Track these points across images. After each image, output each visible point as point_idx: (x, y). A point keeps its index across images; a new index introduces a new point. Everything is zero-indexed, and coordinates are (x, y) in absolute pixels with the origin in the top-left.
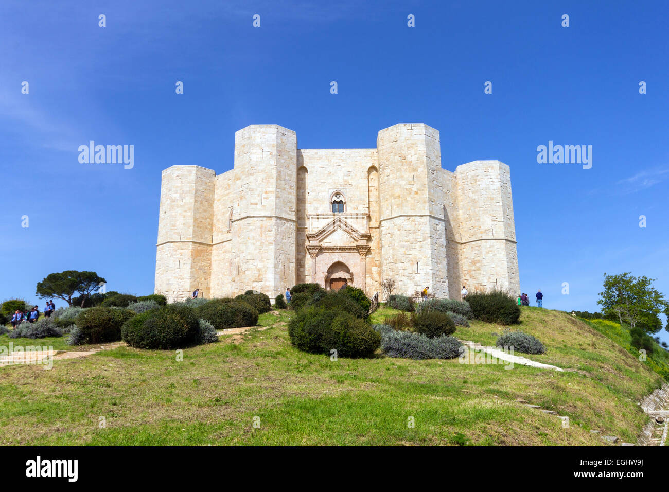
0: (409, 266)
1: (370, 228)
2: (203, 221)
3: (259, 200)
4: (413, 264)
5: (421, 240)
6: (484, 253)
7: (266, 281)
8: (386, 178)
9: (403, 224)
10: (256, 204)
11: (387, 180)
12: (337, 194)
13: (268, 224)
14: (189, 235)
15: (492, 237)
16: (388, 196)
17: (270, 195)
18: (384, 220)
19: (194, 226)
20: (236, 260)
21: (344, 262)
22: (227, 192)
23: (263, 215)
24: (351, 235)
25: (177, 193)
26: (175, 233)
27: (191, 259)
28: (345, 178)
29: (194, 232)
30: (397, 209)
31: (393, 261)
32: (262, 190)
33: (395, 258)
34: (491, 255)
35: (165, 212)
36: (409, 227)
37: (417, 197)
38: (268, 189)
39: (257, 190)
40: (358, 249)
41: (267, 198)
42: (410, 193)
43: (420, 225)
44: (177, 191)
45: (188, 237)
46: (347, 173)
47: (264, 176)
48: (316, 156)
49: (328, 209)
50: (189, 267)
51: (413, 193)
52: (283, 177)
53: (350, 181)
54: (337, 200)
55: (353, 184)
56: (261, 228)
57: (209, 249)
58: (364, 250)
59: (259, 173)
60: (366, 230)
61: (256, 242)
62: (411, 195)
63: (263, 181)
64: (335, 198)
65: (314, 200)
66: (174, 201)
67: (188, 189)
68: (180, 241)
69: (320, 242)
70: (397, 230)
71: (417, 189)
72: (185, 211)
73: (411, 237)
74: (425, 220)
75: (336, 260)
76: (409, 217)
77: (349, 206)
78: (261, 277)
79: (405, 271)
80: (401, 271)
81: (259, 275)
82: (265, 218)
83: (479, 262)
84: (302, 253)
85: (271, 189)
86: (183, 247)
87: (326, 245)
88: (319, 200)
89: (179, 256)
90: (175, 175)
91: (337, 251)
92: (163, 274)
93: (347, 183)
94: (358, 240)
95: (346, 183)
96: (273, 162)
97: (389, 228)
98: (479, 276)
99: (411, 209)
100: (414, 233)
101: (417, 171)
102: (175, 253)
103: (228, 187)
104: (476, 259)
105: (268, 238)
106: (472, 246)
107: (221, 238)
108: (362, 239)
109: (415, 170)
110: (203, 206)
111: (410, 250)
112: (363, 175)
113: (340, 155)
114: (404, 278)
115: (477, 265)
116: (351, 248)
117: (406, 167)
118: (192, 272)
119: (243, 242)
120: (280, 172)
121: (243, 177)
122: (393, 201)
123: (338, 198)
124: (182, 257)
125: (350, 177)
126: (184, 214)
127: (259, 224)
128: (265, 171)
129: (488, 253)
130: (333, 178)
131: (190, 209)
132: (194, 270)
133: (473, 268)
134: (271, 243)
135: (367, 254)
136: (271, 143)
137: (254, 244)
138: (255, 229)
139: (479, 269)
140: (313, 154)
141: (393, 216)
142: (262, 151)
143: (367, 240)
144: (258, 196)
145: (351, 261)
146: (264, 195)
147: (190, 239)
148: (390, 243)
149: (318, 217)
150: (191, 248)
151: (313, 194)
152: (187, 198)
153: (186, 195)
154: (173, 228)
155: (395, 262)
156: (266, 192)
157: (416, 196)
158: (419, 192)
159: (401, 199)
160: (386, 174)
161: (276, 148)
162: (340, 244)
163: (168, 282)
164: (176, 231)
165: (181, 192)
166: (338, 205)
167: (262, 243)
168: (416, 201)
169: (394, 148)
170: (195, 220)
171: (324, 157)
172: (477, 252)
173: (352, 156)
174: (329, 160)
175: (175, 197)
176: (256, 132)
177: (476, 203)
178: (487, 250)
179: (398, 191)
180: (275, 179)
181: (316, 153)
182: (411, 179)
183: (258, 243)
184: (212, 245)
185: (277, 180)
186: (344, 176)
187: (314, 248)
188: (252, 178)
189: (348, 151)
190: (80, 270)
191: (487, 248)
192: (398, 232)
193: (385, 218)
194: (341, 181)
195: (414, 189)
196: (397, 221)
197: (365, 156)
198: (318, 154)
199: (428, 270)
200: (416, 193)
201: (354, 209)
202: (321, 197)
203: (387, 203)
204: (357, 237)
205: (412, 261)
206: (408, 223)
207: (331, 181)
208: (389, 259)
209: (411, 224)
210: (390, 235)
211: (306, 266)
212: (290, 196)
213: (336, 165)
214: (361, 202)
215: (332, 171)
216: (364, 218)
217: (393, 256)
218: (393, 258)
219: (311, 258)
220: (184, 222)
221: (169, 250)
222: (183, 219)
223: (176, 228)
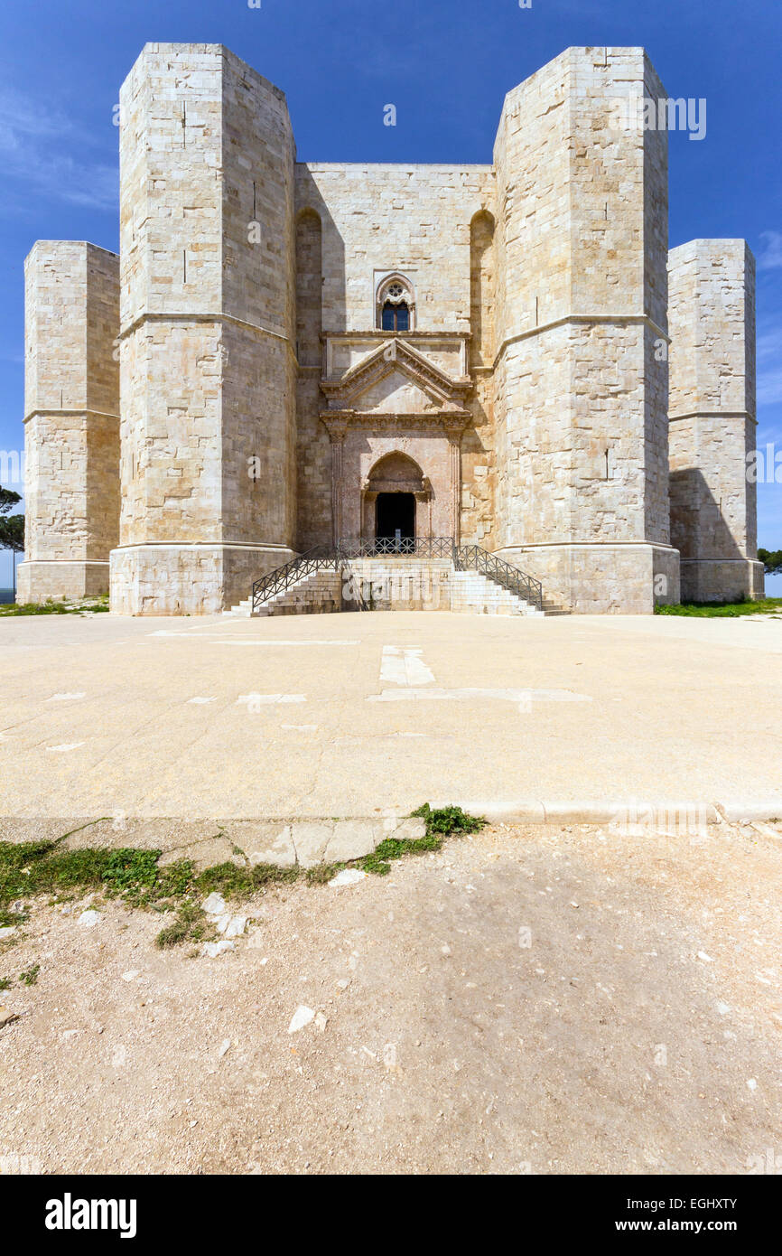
0: (584, 459)
1: (471, 370)
3: (176, 269)
4: (596, 453)
5: (620, 389)
7: (201, 495)
10: (171, 281)
11: (529, 227)
12: (396, 285)
13: (203, 339)
14: (81, 398)
15: (716, 409)
16: (527, 274)
17: (208, 256)
18: (516, 340)
19: (89, 378)
20: (130, 440)
21: (409, 452)
23: (188, 311)
24: (427, 388)
25: (48, 304)
26: (49, 393)
27: (86, 449)
28: (415, 241)
29: (90, 390)
30: (556, 302)
31: (537, 448)
32: (183, 239)
35: (31, 349)
36: (588, 351)
37: (614, 265)
38: (200, 239)
39: (169, 238)
40: (441, 422)
41: (198, 264)
42: (595, 256)
43: (616, 346)
44: (49, 299)
45: (78, 401)
46: (417, 228)
47: (189, 198)
48: (341, 182)
49: (372, 321)
50: (83, 465)
51: (603, 254)
53: (427, 251)
54: (393, 299)
55: (435, 256)
56: (185, 347)
58: (456, 425)
60: (463, 375)
62: (598, 261)
63: (185, 215)
64: (387, 295)
65: (337, 297)
66: (45, 323)
67: (73, 295)
68: (60, 411)
70: (551, 362)
71: (615, 244)
72: (68, 345)
73: (593, 381)
74: (633, 334)
75: (391, 449)
76: (588, 324)
77: (423, 314)
78: (186, 486)
79: (574, 473)
80: (561, 474)
81: (181, 481)
82: (192, 324)
84: (309, 431)
85: (208, 239)
86: (67, 424)
87: (367, 411)
88: (349, 297)
89: (60, 443)
91: (392, 426)
92: (33, 480)
93: (420, 256)
94: (443, 399)
95: (416, 255)
96: (214, 158)
97: (528, 359)
99: (597, 301)
100: (601, 369)
101: (617, 191)
102: (51, 436)
105: (203, 380)
108: (453, 396)
109: (611, 188)
111: (589, 416)
112: (458, 235)
113: (401, 181)
114: (569, 493)
116: (428, 418)
117: (586, 179)
118: (89, 479)
119: (140, 389)
120: (236, 192)
121: (136, 209)
122: (543, 282)
123: (396, 295)
124: (66, 444)
125: (426, 240)
126: (67, 350)
127: (177, 339)
128: (191, 184)
130: (385, 242)
131: (78, 341)
134: (210, 392)
135: (461, 434)
136: (205, 99)
137: (165, 394)
138: (167, 352)
140: (336, 175)
141: (542, 324)
142: (180, 125)
143: (465, 401)
144: (174, 257)
145: (426, 451)
146: (191, 256)
147: (81, 406)
148: (531, 399)
149: (347, 339)
150: (84, 427)
151: (335, 282)
152: (72, 315)
153: (68, 308)
154: (45, 381)
156: (195, 248)
157: (609, 262)
158: (619, 252)
159: (568, 273)
160: (526, 212)
161: (220, 115)
162: (397, 410)
163: (40, 497)
164: (50, 388)
165: (58, 302)
166: (394, 314)
167: (186, 391)
168: (610, 279)
169: (550, 128)
170: (93, 365)
171: (362, 185)
173: (431, 183)
174: (373, 193)
175: (46, 314)
179: (559, 251)
180: (219, 208)
181: (343, 174)
182: (598, 214)
183: (178, 393)
185: (227, 211)
186: (412, 236)
187: (336, 419)
188: (156, 204)
189: (423, 171)
193: (519, 334)
194: (403, 248)
195: (607, 243)
196: (550, 337)
197: (464, 185)
198: (348, 176)
199: (634, 470)
200: (612, 255)
201: (435, 322)
202: (355, 289)
203: (523, 291)
204: (440, 393)
205: (594, 446)
206: (585, 339)
207: (378, 248)
208: (526, 442)
209: (594, 343)
210: (530, 378)
211: (319, 462)
212: (269, 270)
213: (391, 207)
214: (453, 303)
215: (383, 222)
216: (459, 347)
217: (539, 432)
218: (539, 438)
219: (331, 442)
220: (66, 369)
221: (39, 429)
222: (64, 361)
223: (50, 382)
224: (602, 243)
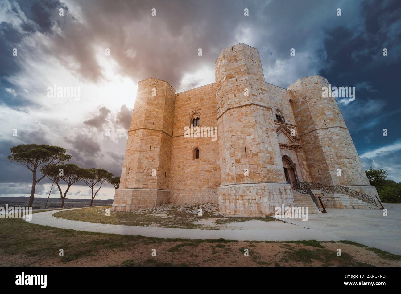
4: (354, 160)
8: (314, 104)
10: (256, 96)
11: (316, 105)
13: (268, 114)
14: (160, 126)
19: (164, 120)
21: (288, 156)
22: (188, 102)
23: (263, 105)
24: (290, 138)
26: (148, 122)
27: (160, 144)
29: (164, 124)
31: (337, 157)
32: (258, 87)
38: (262, 88)
40: (294, 147)
41: (263, 94)
43: (346, 134)
45: (159, 127)
46: (280, 99)
47: (257, 77)
49: (276, 118)
50: (158, 150)
55: (285, 106)
56: (264, 115)
57: (171, 140)
58: (297, 149)
59: (253, 74)
60: (297, 136)
61: (263, 126)
63: (257, 81)
64: (277, 113)
67: (161, 94)
68: (152, 128)
70: (335, 136)
71: (338, 112)
72: (158, 108)
73: (346, 141)
75: (285, 154)
76: (341, 128)
77: (286, 119)
82: (265, 108)
85: (264, 88)
86: (154, 134)
89: (151, 140)
91: (283, 148)
92: (134, 154)
93: (281, 105)
94: (294, 142)
97: (325, 134)
99: (340, 123)
102: (147, 137)
103: (188, 100)
107: (182, 132)
108: (296, 141)
110: (169, 109)
112: (288, 103)
113: (274, 88)
118: (160, 155)
124: (153, 141)
125: (282, 102)
126: (157, 110)
127: (262, 112)
128: (257, 74)
130: (274, 100)
131: (161, 107)
132: (162, 153)
134: (273, 130)
135: (298, 152)
136: (257, 58)
137: (261, 128)
138: (259, 115)
141: (328, 127)
142: (252, 61)
143: (298, 143)
144: (256, 90)
145: (292, 156)
146: (261, 91)
147: (160, 128)
150: (160, 136)
152: (160, 100)
153: (159, 98)
154: (147, 118)
157: (338, 116)
162: (284, 143)
163: (139, 161)
164: (149, 121)
165: (156, 95)
167: (266, 128)
168: (340, 120)
170: (165, 116)
173: (280, 91)
175: (151, 98)
176: (246, 48)
183: (264, 128)
184: (173, 138)
193: (320, 128)
194: (278, 103)
196: (332, 130)
197: (286, 93)
200: (338, 114)
201: (289, 122)
203: (318, 118)
205: (353, 158)
206: (341, 132)
208: (332, 156)
209: (343, 133)
210: (328, 139)
213: (273, 93)
214: (291, 118)
216: (294, 128)
217: (336, 153)
218: (337, 155)
220: (156, 115)
221: (142, 134)
222: (156, 113)
223: (150, 119)
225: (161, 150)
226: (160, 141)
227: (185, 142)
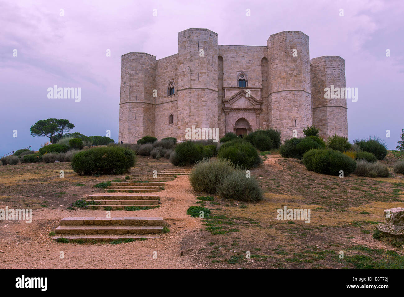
0: (290, 122)
1: (262, 97)
2: (150, 89)
3: (196, 78)
4: (293, 121)
5: (298, 106)
6: (328, 115)
8: (275, 66)
9: (287, 95)
10: (195, 80)
11: (277, 67)
12: (242, 75)
13: (202, 93)
15: (333, 105)
16: (276, 78)
17: (203, 74)
18: (274, 93)
19: (145, 92)
20: (181, 115)
21: (246, 118)
22: (166, 71)
23: (199, 87)
24: (251, 101)
25: (133, 71)
26: (132, 97)
27: (143, 113)
28: (248, 64)
29: (145, 96)
30: (283, 86)
31: (279, 119)
32: (198, 71)
33: (281, 117)
34: (332, 116)
35: (125, 83)
36: (291, 97)
38: (202, 71)
39: (195, 71)
40: (254, 110)
41: (201, 76)
42: (292, 76)
43: (297, 96)
44: (133, 69)
45: (141, 99)
46: (248, 61)
47: (199, 62)
48: (228, 50)
49: (236, 84)
50: (142, 119)
51: (294, 76)
52: (211, 63)
53: (250, 67)
54: (242, 79)
55: (253, 68)
56: (198, 95)
57: (154, 107)
58: (258, 111)
59: (196, 60)
60: (260, 98)
61: (195, 104)
62: (292, 78)
63: (198, 66)
64: (240, 78)
65: (227, 79)
66: (131, 76)
67: (140, 68)
68: (136, 101)
69: (230, 105)
70: (282, 99)
71: (296, 74)
72: (139, 83)
73: (292, 104)
74: (301, 94)
75: (241, 117)
76: (291, 91)
77: (250, 83)
79: (288, 125)
80: (285, 125)
82: (200, 90)
83: (324, 120)
85: (204, 71)
86: (138, 106)
87: (235, 107)
88: (231, 78)
89: (135, 111)
90: (132, 59)
91: (241, 111)
92: (125, 122)
93: (248, 68)
94: (255, 105)
97: (277, 98)
98: (324, 129)
99: (292, 86)
100: (294, 101)
101: (296, 62)
102: (132, 109)
103: (166, 68)
104: (322, 118)
105: (202, 103)
106: (320, 110)
107: (162, 101)
108: (257, 104)
109: (295, 61)
110: (150, 79)
111: (291, 112)
112: (258, 63)
113: (244, 50)
114: (287, 130)
115: (323, 122)
116: (251, 110)
117: (289, 59)
118: (144, 122)
119: (186, 104)
120: (209, 60)
121: (185, 62)
122: (280, 81)
123: (242, 77)
124: (137, 112)
125: (250, 64)
126: (138, 84)
127: (196, 93)
128: (200, 59)
129: (330, 115)
130: (240, 65)
131: (142, 81)
132: (145, 120)
133: (321, 124)
134: (204, 105)
135: (259, 114)
136: (203, 41)
137: (194, 106)
138: (194, 96)
139: (324, 125)
140: (227, 48)
141: (280, 90)
142: (198, 46)
143: (260, 105)
144: (196, 75)
145: (250, 118)
147: (142, 100)
148: (278, 107)
149: (230, 89)
150: (143, 107)
151: (227, 74)
152: (140, 74)
153: (139, 72)
154: (131, 93)
155: (281, 119)
156: (201, 73)
157: (295, 78)
158: (297, 76)
159: (286, 80)
160: (276, 63)
161: (207, 44)
162: (243, 107)
163: (129, 128)
164: (133, 95)
165: (136, 70)
166: (242, 82)
167: (198, 105)
168: (295, 82)
169: (281, 47)
170: (145, 88)
171: (234, 51)
172: (323, 114)
173: (251, 50)
174: (237, 52)
175: (132, 73)
176: (194, 33)
177: (324, 83)
178: (330, 113)
179: (283, 75)
180: (206, 64)
182: (292, 67)
184: (155, 105)
185: (208, 65)
186: (246, 63)
187: (227, 109)
188: (192, 63)
189: (249, 47)
190: (59, 119)
191: (330, 112)
192: (284, 101)
193: (274, 91)
194: (244, 66)
195: (294, 74)
196: (283, 94)
197: (260, 51)
198: (230, 49)
199: (302, 125)
200: (296, 76)
201: (253, 85)
202: (232, 76)
203: (276, 82)
204: (254, 103)
205: (292, 119)
206: (290, 95)
207: (238, 66)
208: (277, 117)
209: (292, 96)
210: (277, 102)
211: (222, 120)
212: (215, 76)
213: (241, 56)
214: (257, 80)
215: (239, 60)
216: (259, 91)
217: (280, 115)
218: (280, 117)
219: (225, 115)
220: (138, 89)
221: (129, 107)
222: (137, 87)
223: (133, 93)
224: (293, 73)
225: (144, 119)
226: (143, 111)
227: (164, 110)
